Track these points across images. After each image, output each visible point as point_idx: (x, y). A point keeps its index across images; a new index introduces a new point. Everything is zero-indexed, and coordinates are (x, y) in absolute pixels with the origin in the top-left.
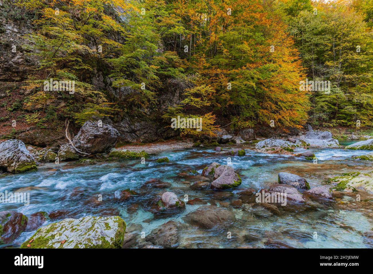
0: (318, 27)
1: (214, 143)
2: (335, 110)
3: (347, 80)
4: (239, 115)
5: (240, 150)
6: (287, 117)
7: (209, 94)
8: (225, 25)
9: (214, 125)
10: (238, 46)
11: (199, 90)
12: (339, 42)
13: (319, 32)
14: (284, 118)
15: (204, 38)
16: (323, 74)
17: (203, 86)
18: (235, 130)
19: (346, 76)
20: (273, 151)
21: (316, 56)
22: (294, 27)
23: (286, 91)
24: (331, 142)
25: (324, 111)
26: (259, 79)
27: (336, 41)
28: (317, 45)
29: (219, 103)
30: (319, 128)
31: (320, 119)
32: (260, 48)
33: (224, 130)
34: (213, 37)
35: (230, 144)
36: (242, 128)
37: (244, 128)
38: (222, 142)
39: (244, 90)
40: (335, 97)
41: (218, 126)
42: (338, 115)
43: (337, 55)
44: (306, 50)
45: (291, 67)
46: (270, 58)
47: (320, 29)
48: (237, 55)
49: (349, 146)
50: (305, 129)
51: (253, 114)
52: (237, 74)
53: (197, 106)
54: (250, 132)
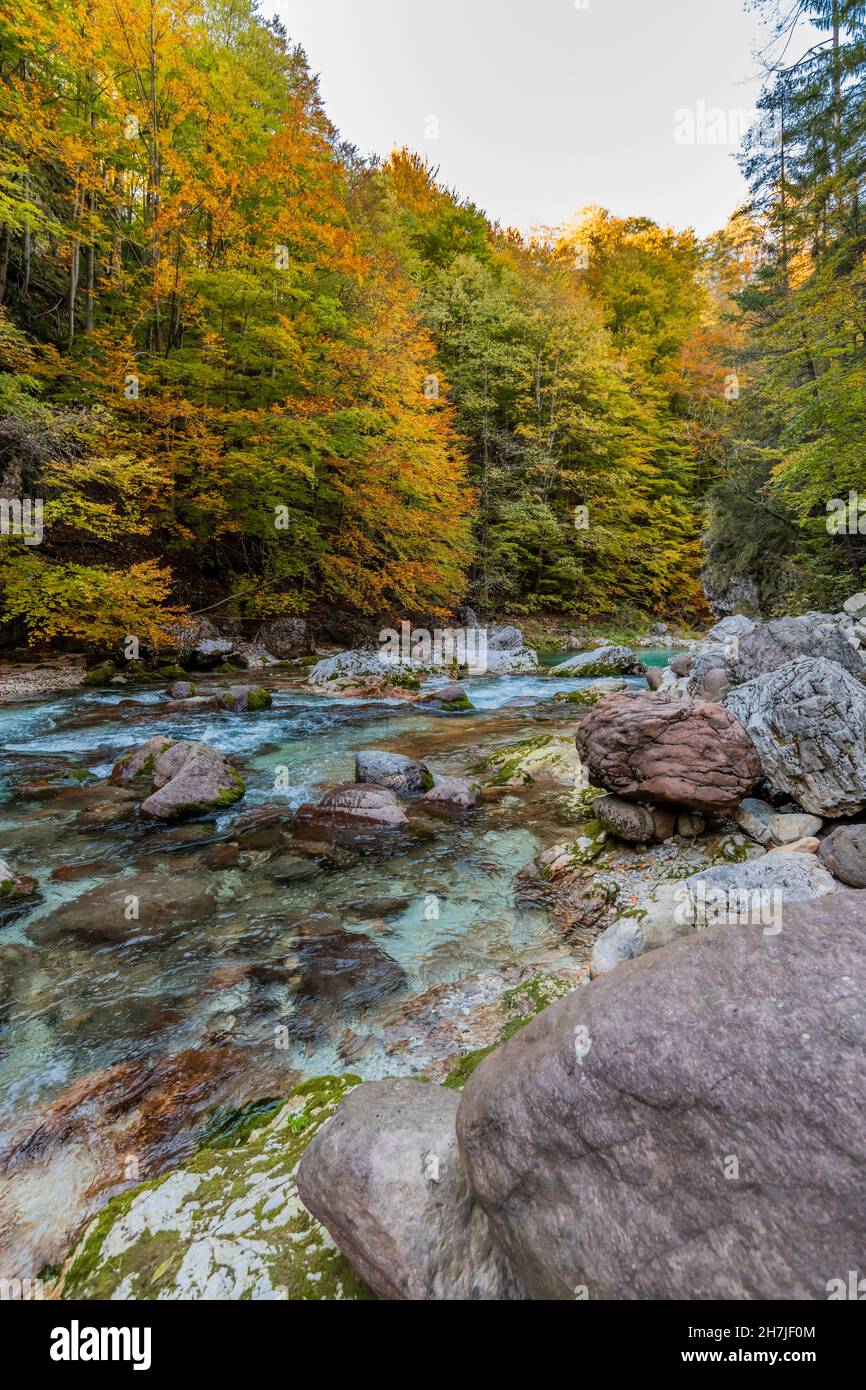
0: (502, 316)
1: (168, 669)
2: (537, 567)
3: (566, 484)
4: (258, 569)
5: (256, 689)
6: (408, 581)
7: (148, 491)
8: (214, 240)
9: (164, 604)
10: (258, 329)
11: (106, 474)
12: (550, 374)
13: (505, 332)
14: (401, 586)
15: (132, 272)
16: (511, 460)
17: (122, 459)
18: (243, 622)
19: (564, 474)
20: (359, 690)
21: (494, 404)
22: (440, 300)
23: (408, 500)
24: (520, 659)
25: (508, 569)
26: (325, 453)
27: (544, 370)
28: (498, 371)
29: (187, 526)
30: (495, 618)
31: (497, 592)
32: (333, 348)
33: (206, 623)
34: (166, 277)
35: (225, 672)
36: (267, 616)
37: (274, 616)
38: (198, 665)
39: (279, 485)
40: (535, 529)
41: (182, 609)
42: (541, 581)
43: (547, 409)
44: (468, 380)
45: (423, 426)
46: (362, 388)
47: (506, 325)
48: (255, 361)
49: (558, 668)
50: (459, 619)
51: (305, 568)
52: (254, 427)
53: (101, 534)
54: (293, 628)
